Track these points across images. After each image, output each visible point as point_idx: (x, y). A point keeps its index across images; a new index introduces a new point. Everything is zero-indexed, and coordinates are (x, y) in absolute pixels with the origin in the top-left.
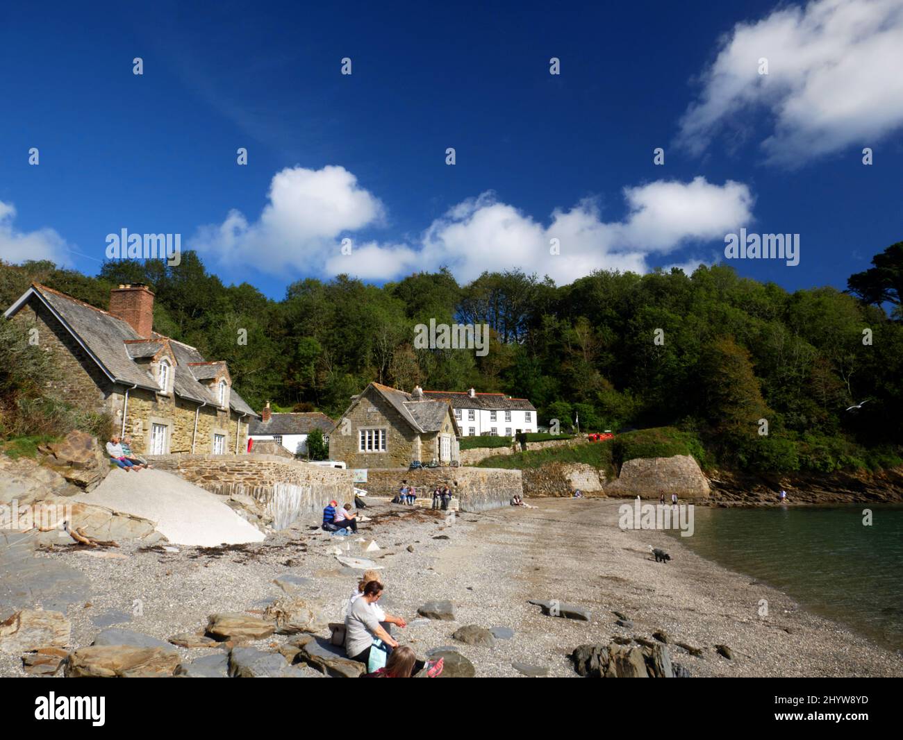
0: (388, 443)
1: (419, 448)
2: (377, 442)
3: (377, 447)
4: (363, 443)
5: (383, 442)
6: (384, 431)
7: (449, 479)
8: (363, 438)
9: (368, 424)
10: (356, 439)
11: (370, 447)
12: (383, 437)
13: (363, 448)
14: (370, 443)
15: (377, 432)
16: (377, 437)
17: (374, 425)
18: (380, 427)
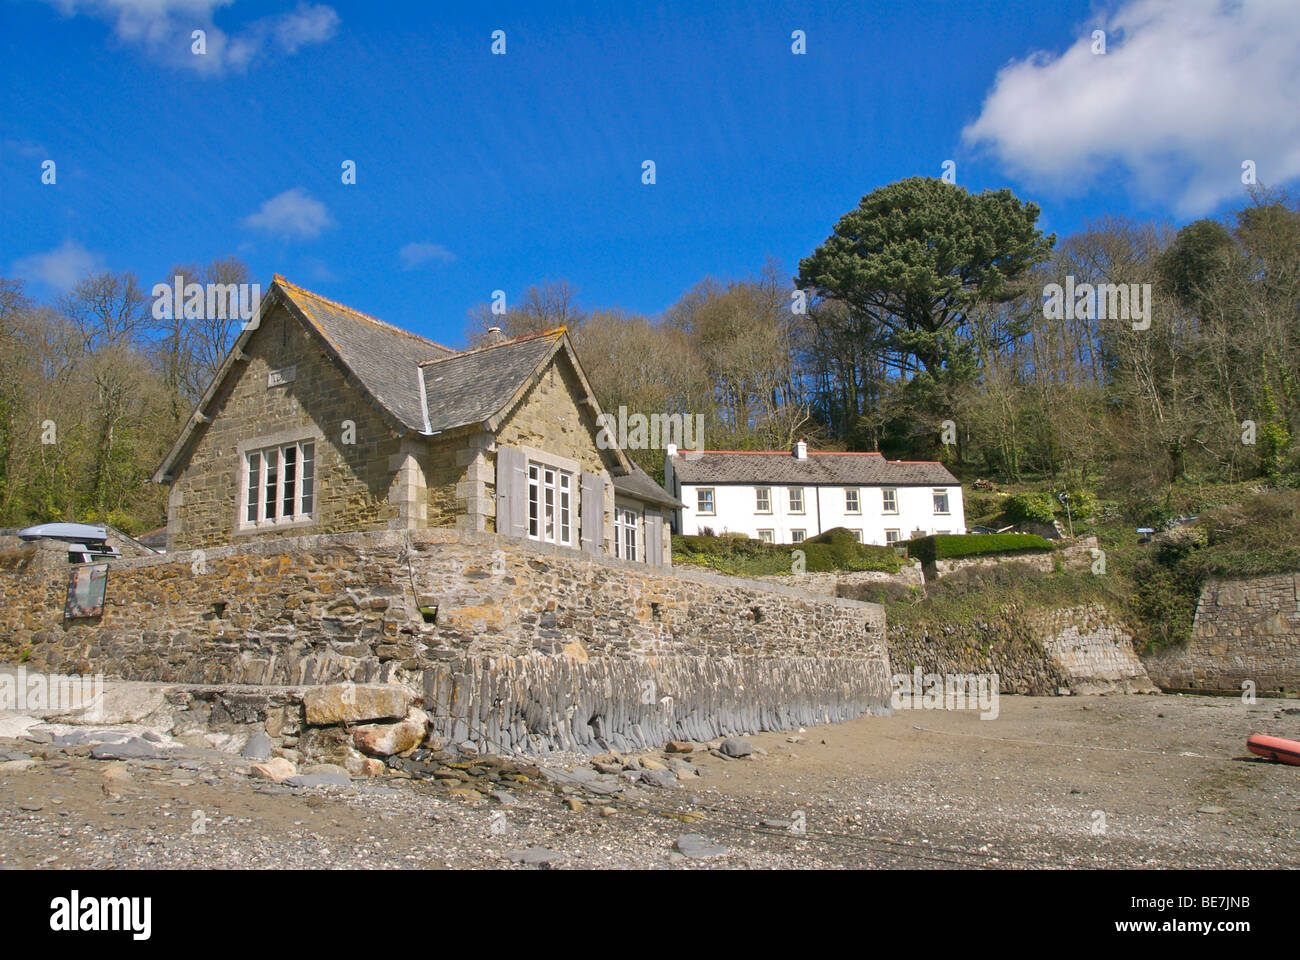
0: (319, 485)
1: (412, 496)
2: (290, 490)
3: (289, 509)
4: (254, 496)
5: (308, 487)
6: (309, 450)
7: (398, 589)
8: (255, 479)
9: (268, 430)
10: (235, 484)
11: (271, 512)
12: (309, 470)
13: (253, 514)
14: (272, 493)
15: (291, 456)
16: (291, 473)
17: (282, 428)
18: (301, 434)
